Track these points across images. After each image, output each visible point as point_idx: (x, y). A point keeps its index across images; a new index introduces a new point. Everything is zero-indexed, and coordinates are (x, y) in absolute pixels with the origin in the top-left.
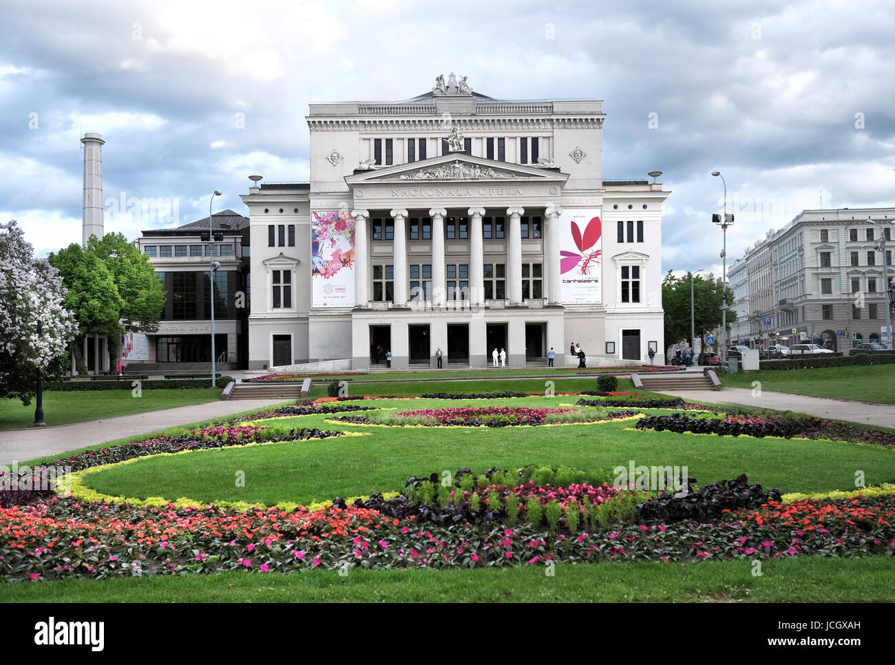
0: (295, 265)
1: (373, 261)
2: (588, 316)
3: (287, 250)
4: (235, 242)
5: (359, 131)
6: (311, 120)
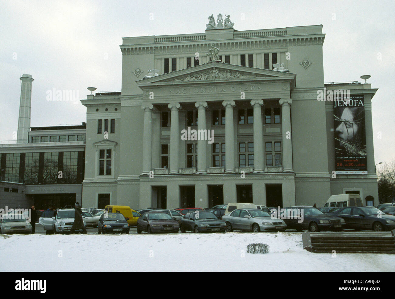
0: (114, 146)
1: (162, 141)
5: (154, 53)
6: (123, 48)
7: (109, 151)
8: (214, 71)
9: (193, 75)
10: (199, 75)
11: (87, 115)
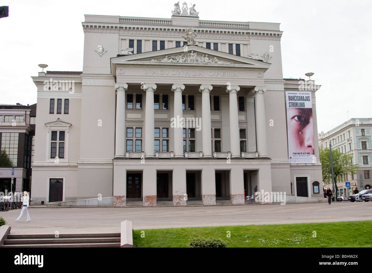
0: (68, 128)
1: (127, 124)
2: (278, 167)
3: (62, 116)
4: (26, 114)
5: (119, 33)
6: (86, 24)
7: (62, 133)
8: (192, 54)
9: (170, 56)
10: (177, 57)
11: (38, 94)
